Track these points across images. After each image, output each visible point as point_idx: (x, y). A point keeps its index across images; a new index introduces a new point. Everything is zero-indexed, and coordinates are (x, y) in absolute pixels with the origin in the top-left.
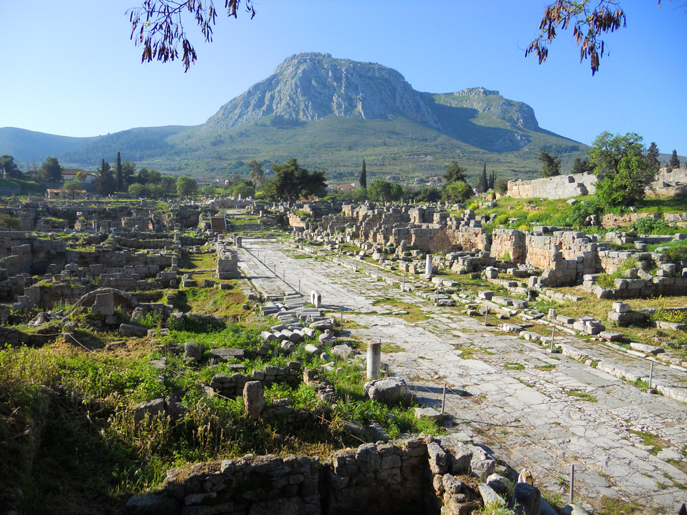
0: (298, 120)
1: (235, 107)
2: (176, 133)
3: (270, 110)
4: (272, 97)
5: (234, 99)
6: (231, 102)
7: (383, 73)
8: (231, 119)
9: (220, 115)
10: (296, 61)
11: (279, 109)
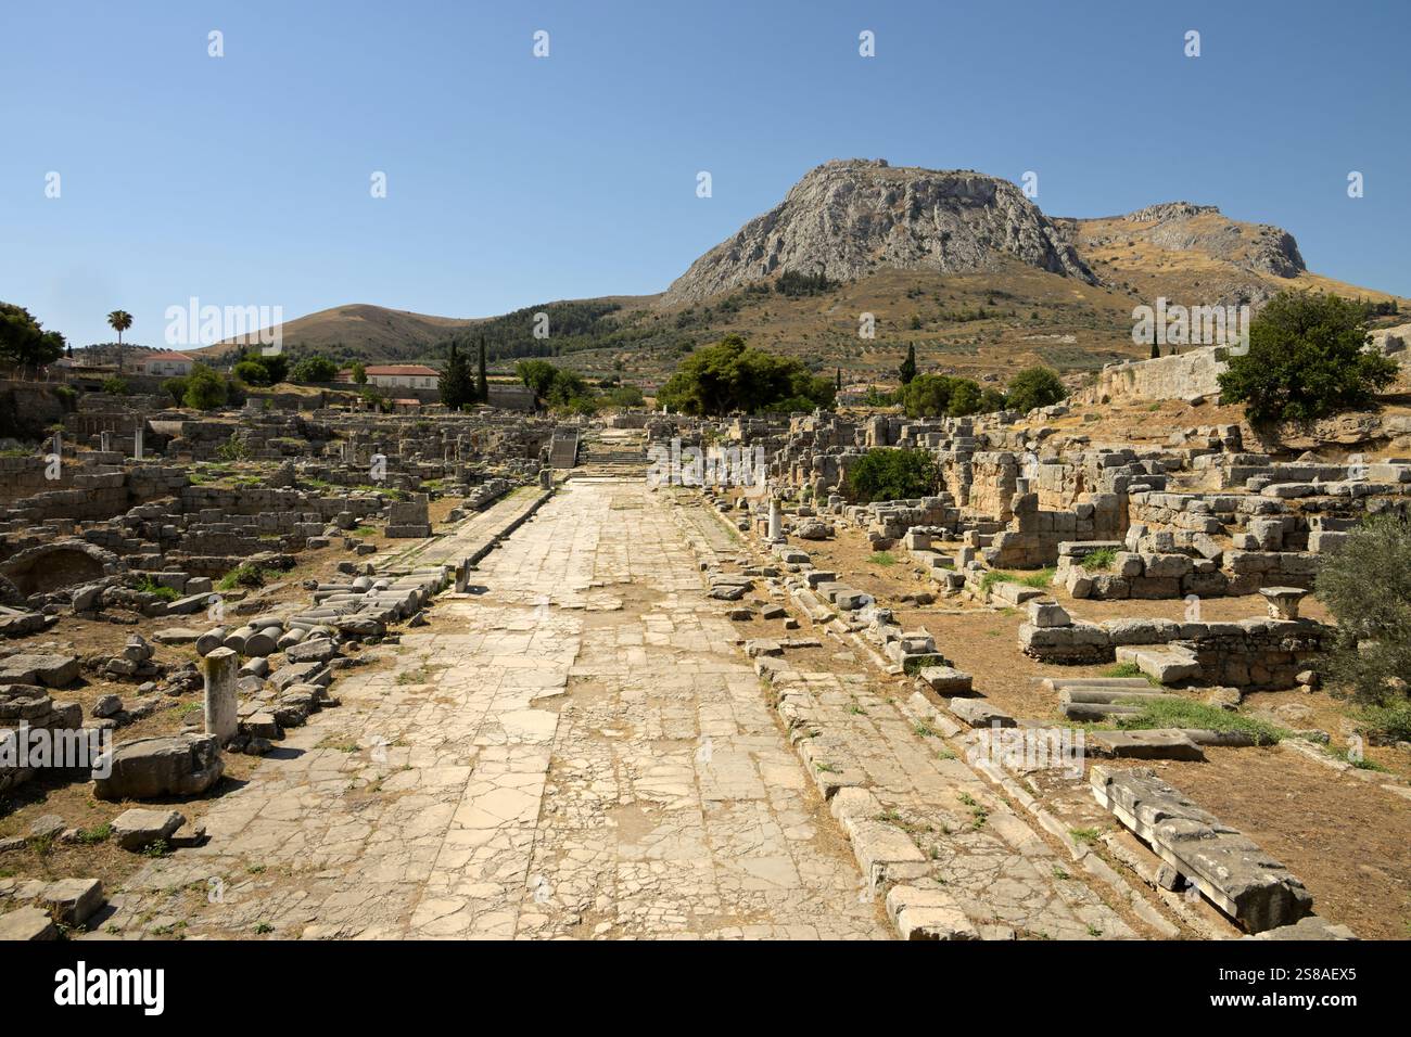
0: (823, 277)
1: (717, 260)
2: (617, 308)
3: (774, 262)
4: (781, 243)
5: (715, 249)
6: (710, 253)
7: (982, 187)
8: (710, 281)
9: (692, 277)
10: (822, 176)
11: (791, 263)
